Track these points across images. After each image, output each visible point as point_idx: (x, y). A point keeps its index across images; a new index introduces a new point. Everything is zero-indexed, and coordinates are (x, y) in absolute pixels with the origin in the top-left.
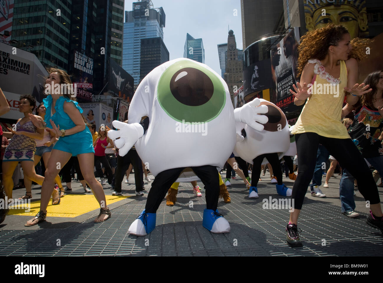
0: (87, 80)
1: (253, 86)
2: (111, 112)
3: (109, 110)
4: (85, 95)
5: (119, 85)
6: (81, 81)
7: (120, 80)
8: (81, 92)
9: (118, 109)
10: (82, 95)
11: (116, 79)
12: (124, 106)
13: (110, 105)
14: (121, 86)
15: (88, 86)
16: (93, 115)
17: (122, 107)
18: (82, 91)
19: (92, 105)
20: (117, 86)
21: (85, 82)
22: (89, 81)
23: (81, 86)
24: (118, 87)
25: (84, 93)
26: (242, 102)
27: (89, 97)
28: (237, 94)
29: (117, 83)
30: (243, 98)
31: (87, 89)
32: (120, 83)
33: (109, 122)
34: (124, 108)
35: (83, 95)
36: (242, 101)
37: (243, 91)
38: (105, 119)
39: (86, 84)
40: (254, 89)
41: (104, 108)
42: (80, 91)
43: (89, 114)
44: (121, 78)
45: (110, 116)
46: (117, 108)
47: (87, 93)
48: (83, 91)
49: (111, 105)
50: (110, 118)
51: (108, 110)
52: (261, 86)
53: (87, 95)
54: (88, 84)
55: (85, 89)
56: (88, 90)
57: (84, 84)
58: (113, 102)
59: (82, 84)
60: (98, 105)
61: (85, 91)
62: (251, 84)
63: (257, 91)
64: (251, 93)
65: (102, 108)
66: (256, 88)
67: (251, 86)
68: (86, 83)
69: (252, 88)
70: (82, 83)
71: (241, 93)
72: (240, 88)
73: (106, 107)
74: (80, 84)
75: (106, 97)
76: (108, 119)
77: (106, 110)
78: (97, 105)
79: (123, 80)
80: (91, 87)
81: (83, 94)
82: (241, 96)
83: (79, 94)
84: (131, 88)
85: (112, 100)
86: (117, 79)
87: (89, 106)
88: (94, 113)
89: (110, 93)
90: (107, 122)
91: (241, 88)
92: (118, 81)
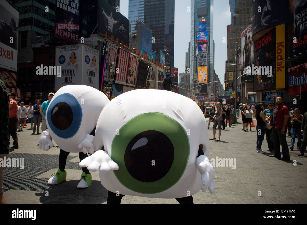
0: (73, 21)
1: (263, 21)
2: (96, 55)
3: (94, 52)
4: (70, 37)
5: (110, 27)
6: (66, 22)
7: (112, 22)
8: (66, 34)
9: (105, 52)
10: (66, 37)
11: (107, 20)
12: (112, 49)
13: (96, 48)
14: (113, 28)
15: (74, 28)
16: (75, 58)
17: (110, 49)
18: (66, 32)
19: (75, 47)
20: (108, 28)
21: (70, 22)
22: (74, 23)
23: (66, 27)
24: (110, 29)
25: (70, 35)
26: (250, 44)
27: (75, 39)
28: (245, 35)
29: (109, 24)
30: (251, 39)
31: (73, 30)
32: (113, 25)
33: (94, 66)
34: (113, 51)
35: (68, 37)
36: (250, 42)
37: (251, 30)
38: (89, 62)
39: (71, 25)
40: (265, 25)
41: (87, 51)
42: (64, 33)
43: (72, 57)
44: (113, 20)
45: (95, 59)
46: (104, 50)
47: (72, 35)
48: (68, 33)
49: (98, 48)
50: (95, 61)
51: (92, 53)
52: (274, 21)
53: (72, 37)
54: (74, 25)
55: (70, 31)
56: (74, 32)
57: (68, 25)
58: (99, 45)
59: (66, 25)
60: (81, 47)
61: (71, 32)
62: (262, 20)
63: (268, 28)
64: (261, 30)
65: (85, 50)
66: (268, 24)
67: (261, 22)
68: (72, 23)
69: (262, 24)
70: (66, 23)
71: (250, 32)
72: (248, 27)
73: (91, 50)
74: (65, 25)
75: (92, 39)
76: (92, 63)
77: (91, 52)
78: (79, 46)
79: (116, 22)
80: (77, 29)
81: (68, 35)
82: (249, 36)
83: (64, 36)
84: (125, 31)
85: (99, 42)
86: (109, 21)
87: (71, 49)
88: (76, 56)
89: (100, 35)
90: (91, 66)
91: (250, 27)
92: (109, 22)
